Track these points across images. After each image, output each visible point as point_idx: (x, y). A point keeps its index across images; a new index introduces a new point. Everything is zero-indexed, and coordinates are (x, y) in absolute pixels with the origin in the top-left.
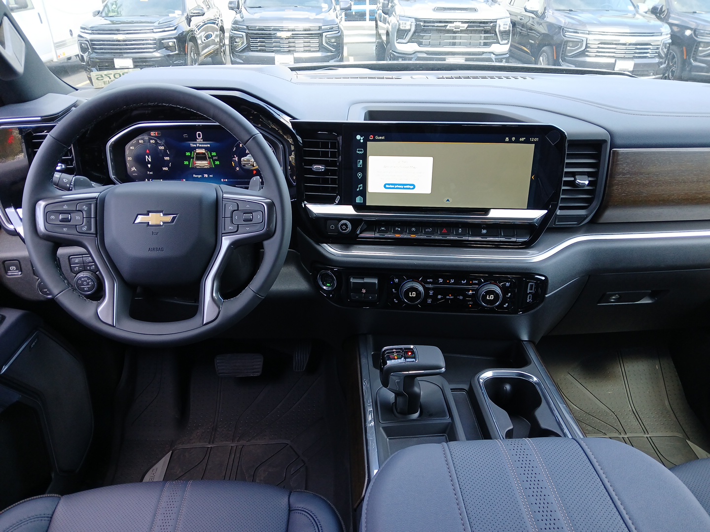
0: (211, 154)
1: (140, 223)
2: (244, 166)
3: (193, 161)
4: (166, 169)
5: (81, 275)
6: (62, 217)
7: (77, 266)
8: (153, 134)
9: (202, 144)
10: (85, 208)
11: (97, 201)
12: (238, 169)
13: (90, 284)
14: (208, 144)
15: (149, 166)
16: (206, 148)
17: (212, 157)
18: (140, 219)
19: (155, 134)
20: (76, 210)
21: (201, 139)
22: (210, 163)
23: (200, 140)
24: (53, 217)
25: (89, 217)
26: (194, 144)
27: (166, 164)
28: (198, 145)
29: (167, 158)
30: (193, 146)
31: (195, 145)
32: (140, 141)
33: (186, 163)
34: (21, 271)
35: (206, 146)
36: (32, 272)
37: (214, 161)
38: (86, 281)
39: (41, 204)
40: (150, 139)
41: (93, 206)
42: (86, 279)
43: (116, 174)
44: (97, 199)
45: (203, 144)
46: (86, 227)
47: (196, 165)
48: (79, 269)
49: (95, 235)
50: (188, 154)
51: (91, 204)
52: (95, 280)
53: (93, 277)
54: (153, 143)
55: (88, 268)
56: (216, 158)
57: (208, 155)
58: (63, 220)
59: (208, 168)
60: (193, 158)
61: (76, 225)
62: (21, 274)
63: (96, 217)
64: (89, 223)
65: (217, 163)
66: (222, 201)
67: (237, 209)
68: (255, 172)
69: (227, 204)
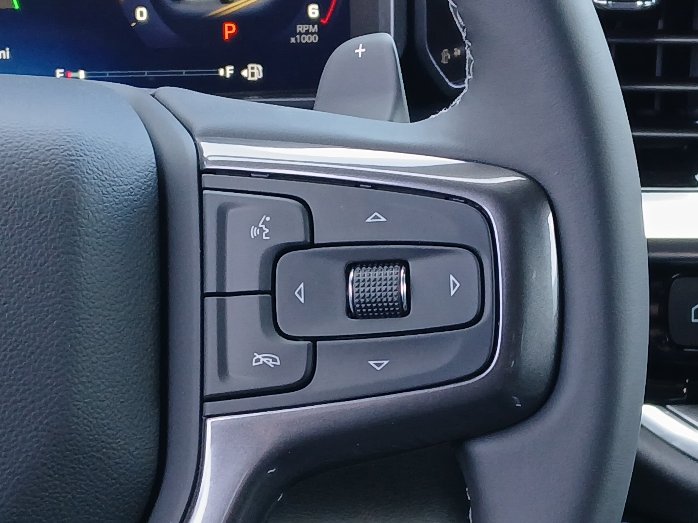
12: (142, 14)
66: (201, 189)
67: (299, 236)
68: (229, 30)
69: (233, 205)
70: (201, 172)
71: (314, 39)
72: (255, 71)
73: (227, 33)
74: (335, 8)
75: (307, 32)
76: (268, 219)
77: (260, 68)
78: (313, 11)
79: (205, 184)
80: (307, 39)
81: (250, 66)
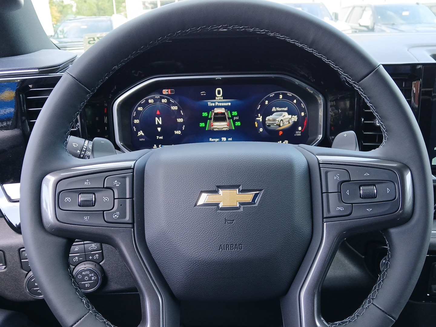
0: (231, 114)
1: (205, 205)
2: (269, 126)
3: (210, 123)
4: (178, 132)
5: (81, 267)
6: (82, 199)
7: (76, 256)
8: (165, 92)
9: (221, 102)
10: (117, 184)
11: (133, 173)
12: (261, 130)
13: (93, 278)
14: (229, 102)
15: (159, 129)
16: (226, 107)
17: (232, 117)
18: (204, 198)
19: (168, 92)
20: (104, 188)
21: (221, 97)
22: (229, 125)
23: (219, 97)
24: (68, 199)
25: (122, 198)
26: (212, 103)
27: (178, 126)
28: (217, 104)
29: (180, 120)
30: (211, 105)
31: (214, 104)
32: (150, 101)
33: (202, 125)
34: (5, 264)
35: (226, 104)
36: (19, 265)
37: (234, 122)
38: (87, 275)
39: (50, 180)
40: (162, 98)
41: (128, 180)
42: (88, 272)
43: (121, 139)
44: (133, 169)
45: (223, 102)
46: (118, 213)
47: (214, 127)
48: (78, 259)
49: (130, 226)
50: (205, 114)
51: (125, 177)
52: (99, 273)
53: (97, 270)
54: (164, 103)
55: (91, 258)
56: (237, 118)
57: (228, 114)
58: (83, 204)
59: (227, 130)
60: (211, 119)
61: (104, 211)
62: (5, 268)
63: (132, 198)
64: (122, 206)
65: (238, 124)
66: (320, 168)
67: (347, 179)
68: (281, 133)
69: (329, 171)
70: (319, 164)
71: (300, 135)
72: (286, 142)
73: (280, 133)
74: (305, 127)
75: (298, 133)
76: (339, 175)
77: (287, 141)
78: (300, 128)
79: (321, 166)
80: (298, 135)
81: (285, 141)
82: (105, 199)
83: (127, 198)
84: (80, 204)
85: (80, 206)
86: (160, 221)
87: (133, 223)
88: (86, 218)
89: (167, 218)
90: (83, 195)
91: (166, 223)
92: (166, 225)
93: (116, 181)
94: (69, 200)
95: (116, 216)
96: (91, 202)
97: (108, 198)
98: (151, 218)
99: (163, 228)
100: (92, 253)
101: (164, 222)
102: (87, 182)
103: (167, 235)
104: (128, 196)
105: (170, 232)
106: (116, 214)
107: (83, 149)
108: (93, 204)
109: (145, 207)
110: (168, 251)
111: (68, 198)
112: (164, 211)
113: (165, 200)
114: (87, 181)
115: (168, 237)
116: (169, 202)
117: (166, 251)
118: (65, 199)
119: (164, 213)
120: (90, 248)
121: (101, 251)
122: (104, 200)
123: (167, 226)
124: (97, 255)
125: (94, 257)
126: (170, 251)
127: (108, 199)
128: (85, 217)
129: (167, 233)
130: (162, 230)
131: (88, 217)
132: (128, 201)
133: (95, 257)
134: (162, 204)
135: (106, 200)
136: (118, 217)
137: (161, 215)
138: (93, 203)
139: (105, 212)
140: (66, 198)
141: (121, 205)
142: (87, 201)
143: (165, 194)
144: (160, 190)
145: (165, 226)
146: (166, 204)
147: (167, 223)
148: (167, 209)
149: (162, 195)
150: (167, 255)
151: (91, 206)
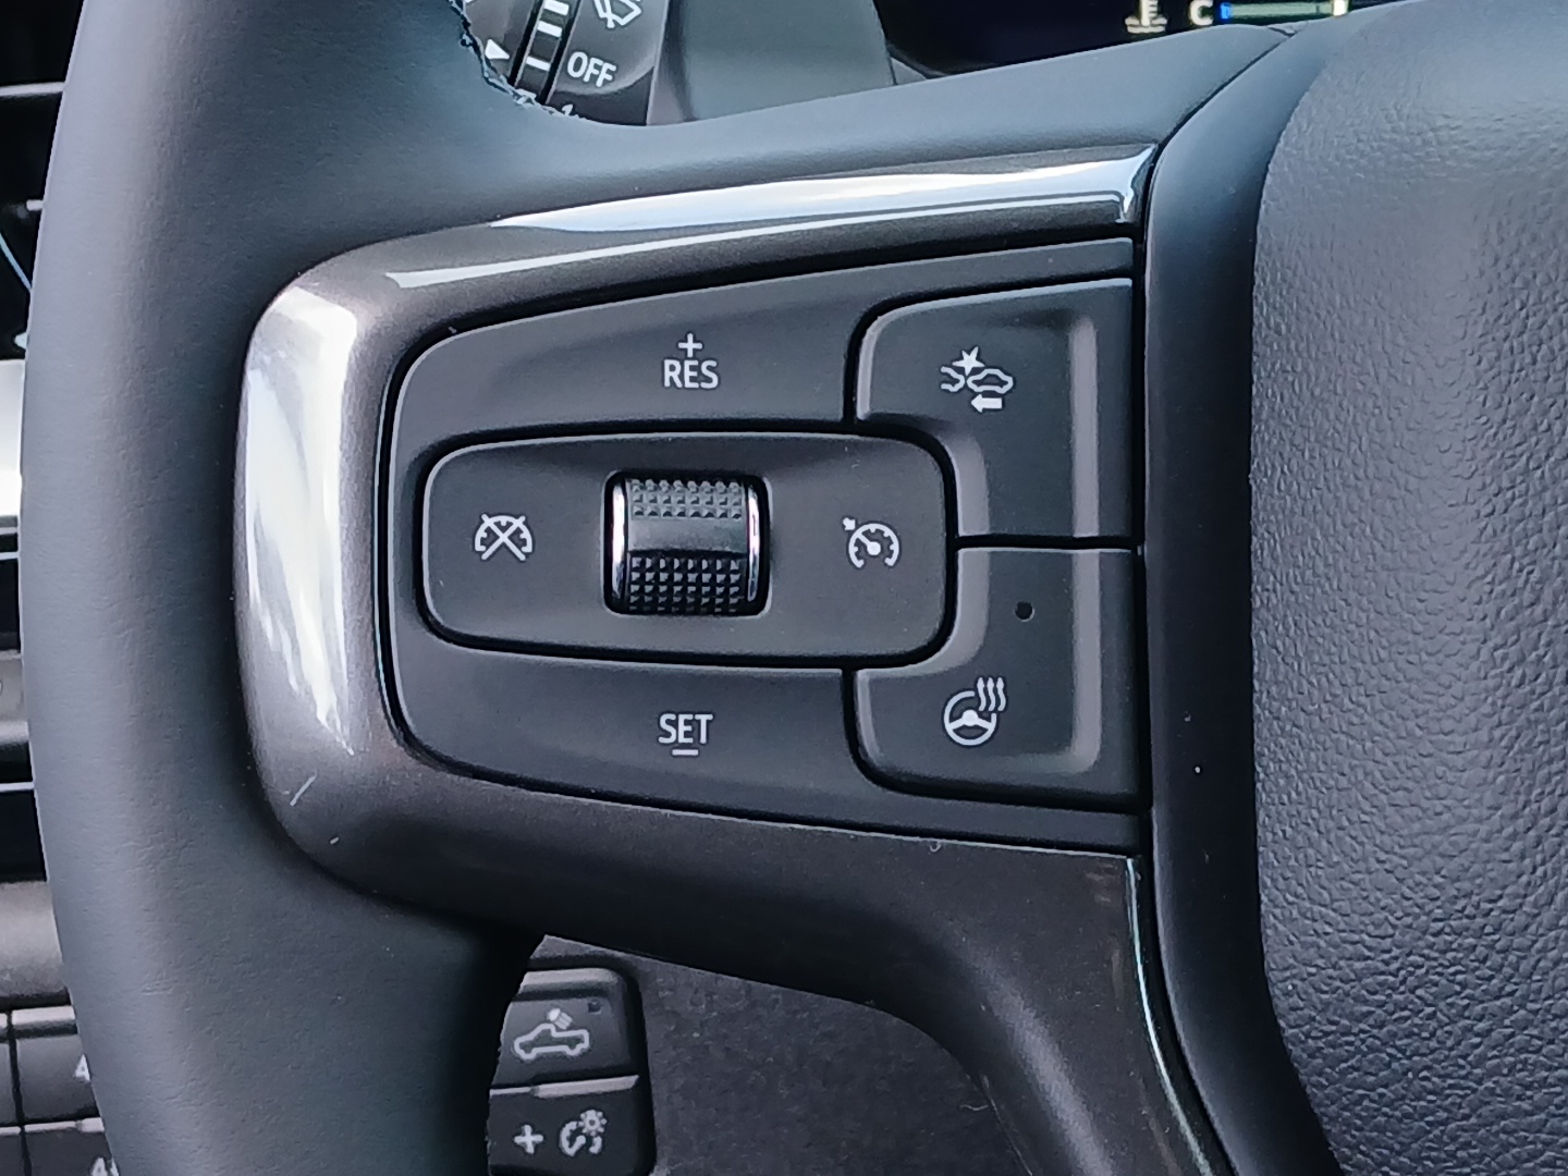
6: (647, 534)
11: (1135, 270)
20: (849, 422)
25: (1036, 535)
41: (1085, 352)
44: (1136, 230)
46: (992, 690)
49: (1114, 827)
51: (1057, 320)
55: (529, 1139)
58: (655, 586)
61: (850, 664)
63: (1125, 536)
64: (1035, 624)
82: (864, 539)
83: (1078, 535)
84: (622, 583)
85: (617, 603)
86: (1442, 789)
87: (1136, 806)
88: (680, 733)
89: (1525, 767)
90: (647, 497)
91: (1507, 809)
92: (1514, 837)
93: (969, 361)
94: (516, 537)
95: (970, 718)
96: (726, 570)
97: (888, 532)
98: (1331, 755)
99: (1476, 868)
100: (548, 1090)
101: (1489, 798)
102: (682, 356)
103: (1518, 941)
104: (1087, 522)
105: (1547, 916)
106: (973, 703)
107: (542, 26)
108: (743, 591)
109: (1260, 637)
110: (1519, 1112)
111: (504, 520)
112: (1491, 683)
113: (1500, 572)
114: (690, 346)
115: (1524, 966)
116: (1547, 596)
117: (1498, 1105)
118: (481, 533)
119: (1486, 709)
120: (527, 1047)
121: (629, 1081)
122: (853, 549)
123: (1517, 846)
124: (591, 1115)
125: (566, 1132)
126: (1538, 1109)
127: (895, 547)
128: (674, 724)
129: (1520, 919)
130: (1466, 886)
131: (704, 718)
132: (1087, 564)
133: (572, 1140)
134: (1464, 608)
135: (874, 548)
136: (990, 726)
137: (1448, 725)
138: (742, 583)
139: (863, 675)
140: (489, 522)
141: (1024, 611)
142: (684, 554)
143: (1500, 503)
144: (1449, 458)
145: (1499, 842)
146: (1518, 609)
147: (1515, 816)
148: (1522, 660)
149: (1472, 510)
150: (1507, 1147)
151: (725, 613)
